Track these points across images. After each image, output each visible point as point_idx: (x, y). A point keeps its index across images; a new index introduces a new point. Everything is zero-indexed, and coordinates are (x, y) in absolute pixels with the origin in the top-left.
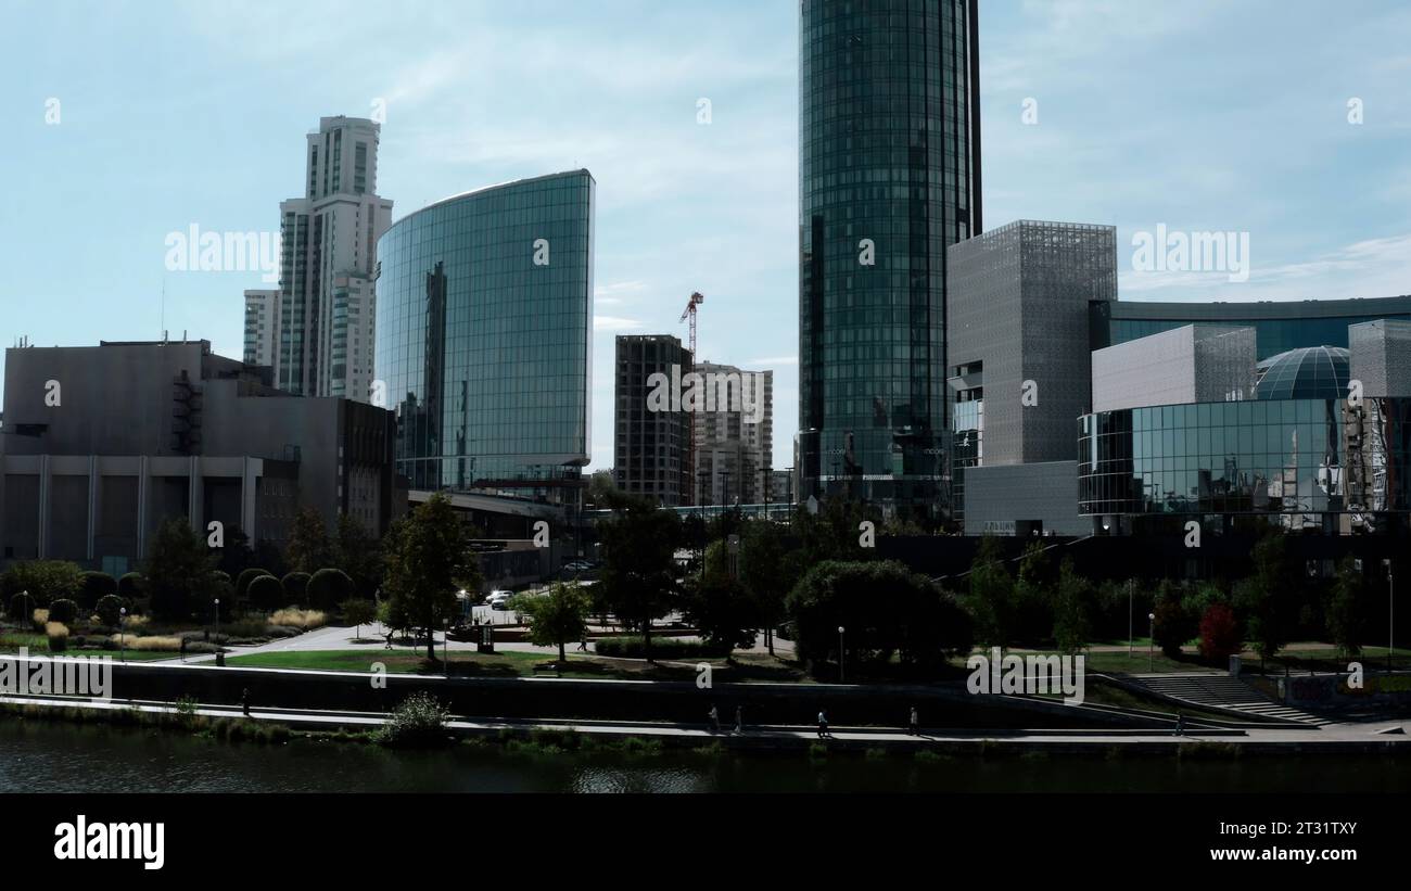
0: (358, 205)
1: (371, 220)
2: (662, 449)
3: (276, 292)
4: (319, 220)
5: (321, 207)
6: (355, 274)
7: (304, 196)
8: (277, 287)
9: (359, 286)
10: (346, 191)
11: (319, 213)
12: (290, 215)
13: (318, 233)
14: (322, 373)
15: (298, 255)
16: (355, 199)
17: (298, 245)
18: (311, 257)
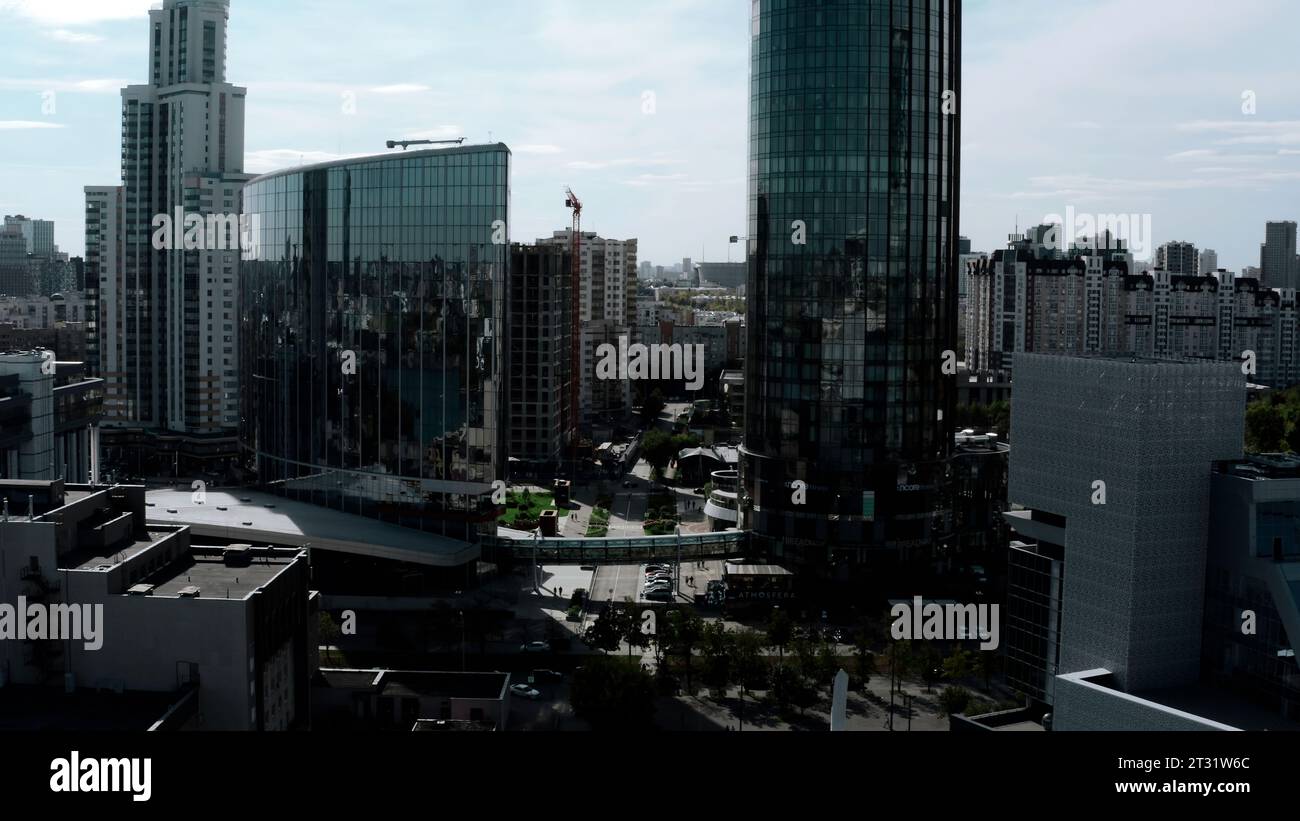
0: (208, 94)
1: (222, 110)
2: (545, 369)
3: (119, 189)
4: (164, 108)
5: (166, 96)
6: (207, 173)
7: (147, 83)
8: (120, 183)
9: (209, 187)
10: (193, 80)
11: (164, 101)
12: (132, 103)
13: (164, 124)
14: (172, 280)
15: (142, 148)
16: (205, 88)
17: (142, 137)
18: (156, 150)
